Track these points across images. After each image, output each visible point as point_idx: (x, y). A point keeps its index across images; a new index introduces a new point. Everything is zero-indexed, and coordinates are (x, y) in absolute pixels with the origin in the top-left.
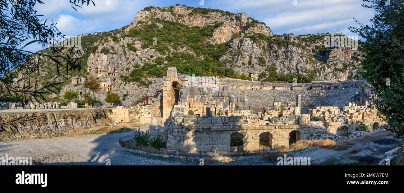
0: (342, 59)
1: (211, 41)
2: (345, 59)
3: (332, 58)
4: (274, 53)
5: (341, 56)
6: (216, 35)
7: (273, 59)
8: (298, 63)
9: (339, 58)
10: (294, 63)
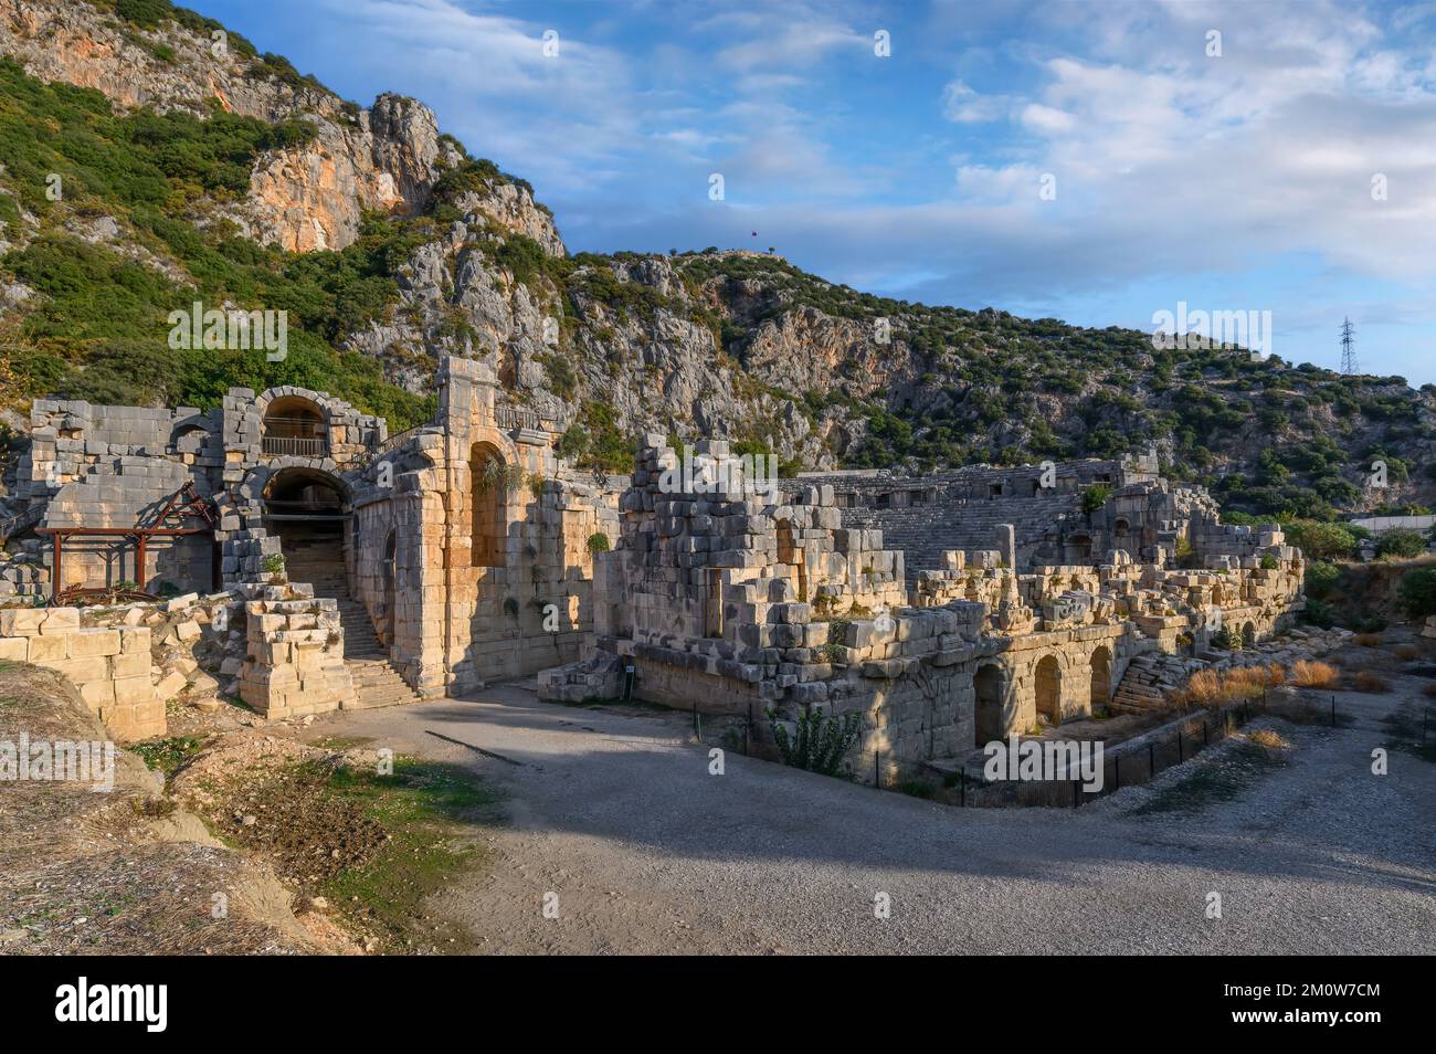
0: (800, 374)
1: (245, 225)
2: (811, 371)
3: (759, 367)
4: (598, 343)
5: (795, 359)
6: (269, 193)
7: (595, 368)
8: (702, 395)
9: (787, 368)
10: (687, 391)
